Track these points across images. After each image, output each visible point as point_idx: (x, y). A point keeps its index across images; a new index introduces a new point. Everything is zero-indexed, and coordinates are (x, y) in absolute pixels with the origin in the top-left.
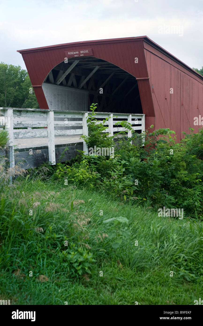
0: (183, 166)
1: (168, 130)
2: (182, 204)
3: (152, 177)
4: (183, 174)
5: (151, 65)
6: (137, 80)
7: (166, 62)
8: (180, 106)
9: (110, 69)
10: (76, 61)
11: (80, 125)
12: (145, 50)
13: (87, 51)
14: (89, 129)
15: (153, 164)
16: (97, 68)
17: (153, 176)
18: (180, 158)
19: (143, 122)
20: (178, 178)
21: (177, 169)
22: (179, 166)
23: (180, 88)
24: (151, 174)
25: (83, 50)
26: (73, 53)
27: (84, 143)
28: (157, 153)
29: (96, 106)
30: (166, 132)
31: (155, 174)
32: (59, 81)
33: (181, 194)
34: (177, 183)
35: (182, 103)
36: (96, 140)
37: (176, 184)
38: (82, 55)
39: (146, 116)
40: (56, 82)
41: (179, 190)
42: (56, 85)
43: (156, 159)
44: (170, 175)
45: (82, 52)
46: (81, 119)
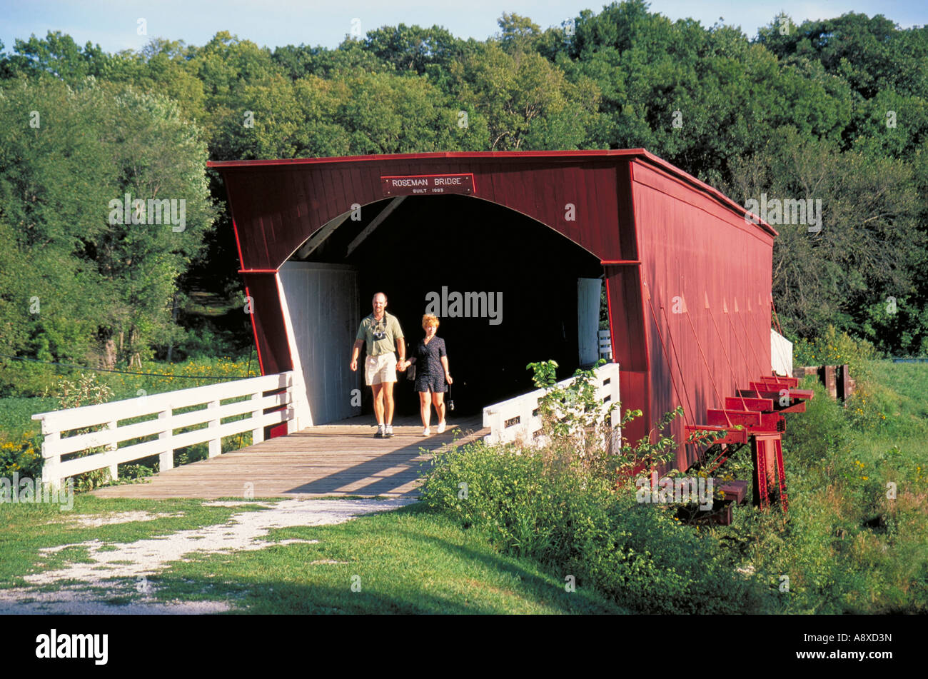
6: (603, 266)
12: (634, 185)
13: (456, 181)
25: (444, 178)
26: (410, 183)
38: (439, 190)
39: (621, 369)
45: (438, 182)
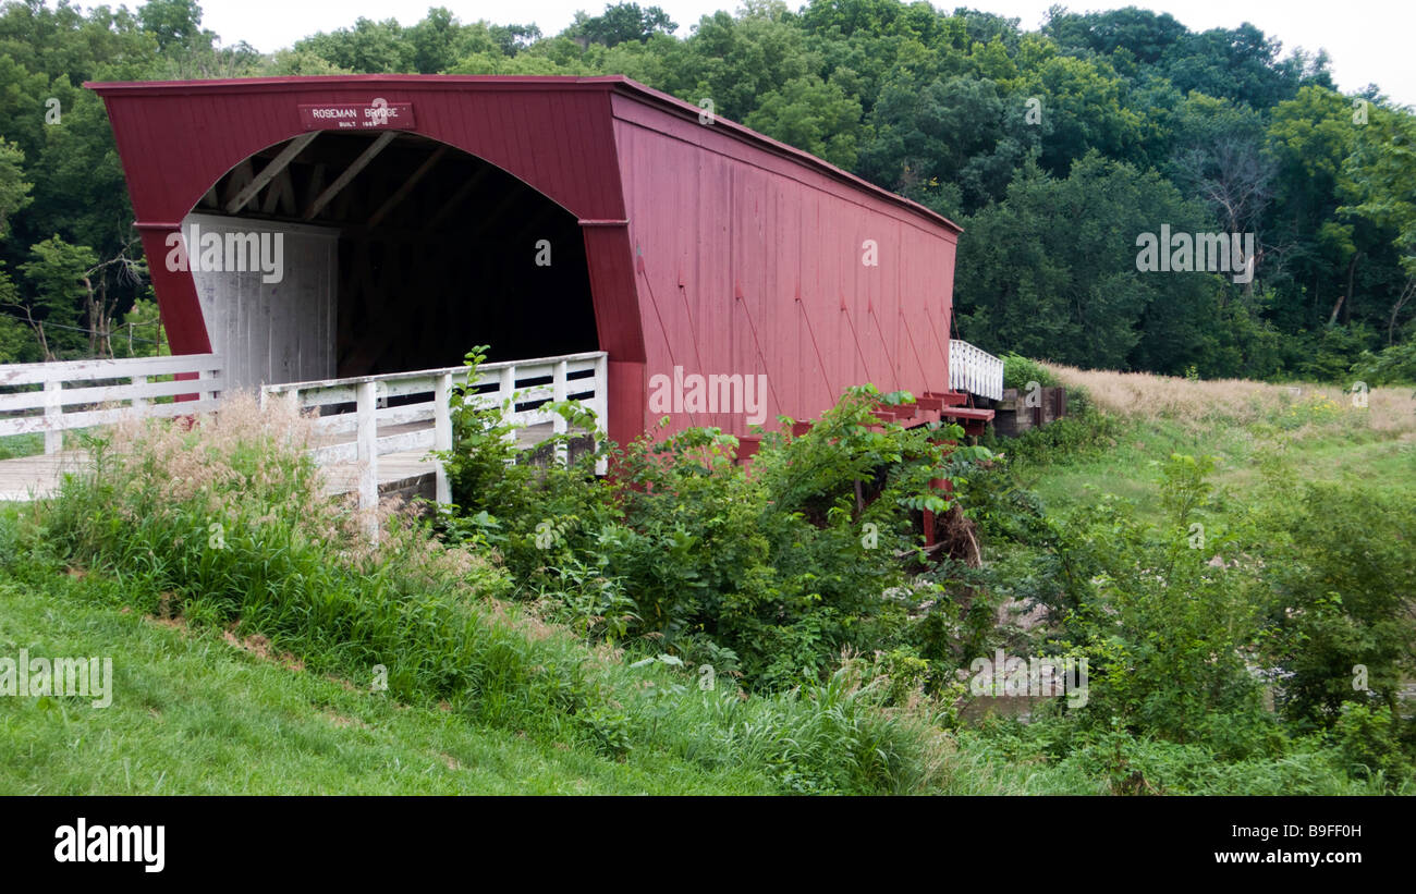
0: (759, 549)
1: (716, 432)
2: (758, 676)
3: (672, 587)
4: (762, 578)
5: (633, 175)
6: (582, 226)
7: (680, 144)
8: (731, 305)
11: (428, 417)
12: (615, 123)
13: (392, 112)
14: (455, 427)
15: (673, 543)
17: (675, 583)
18: (750, 523)
19: (600, 383)
20: (746, 592)
21: (740, 563)
22: (746, 550)
23: (731, 231)
24: (668, 575)
26: (335, 114)
27: (442, 476)
28: (682, 508)
29: (483, 353)
30: (709, 440)
31: (679, 575)
32: (238, 198)
33: (756, 644)
34: (743, 608)
35: (738, 291)
36: (480, 466)
37: (739, 609)
39: (610, 359)
40: (226, 203)
41: (748, 630)
42: (227, 214)
43: (680, 529)
44: (719, 581)
46: (429, 397)
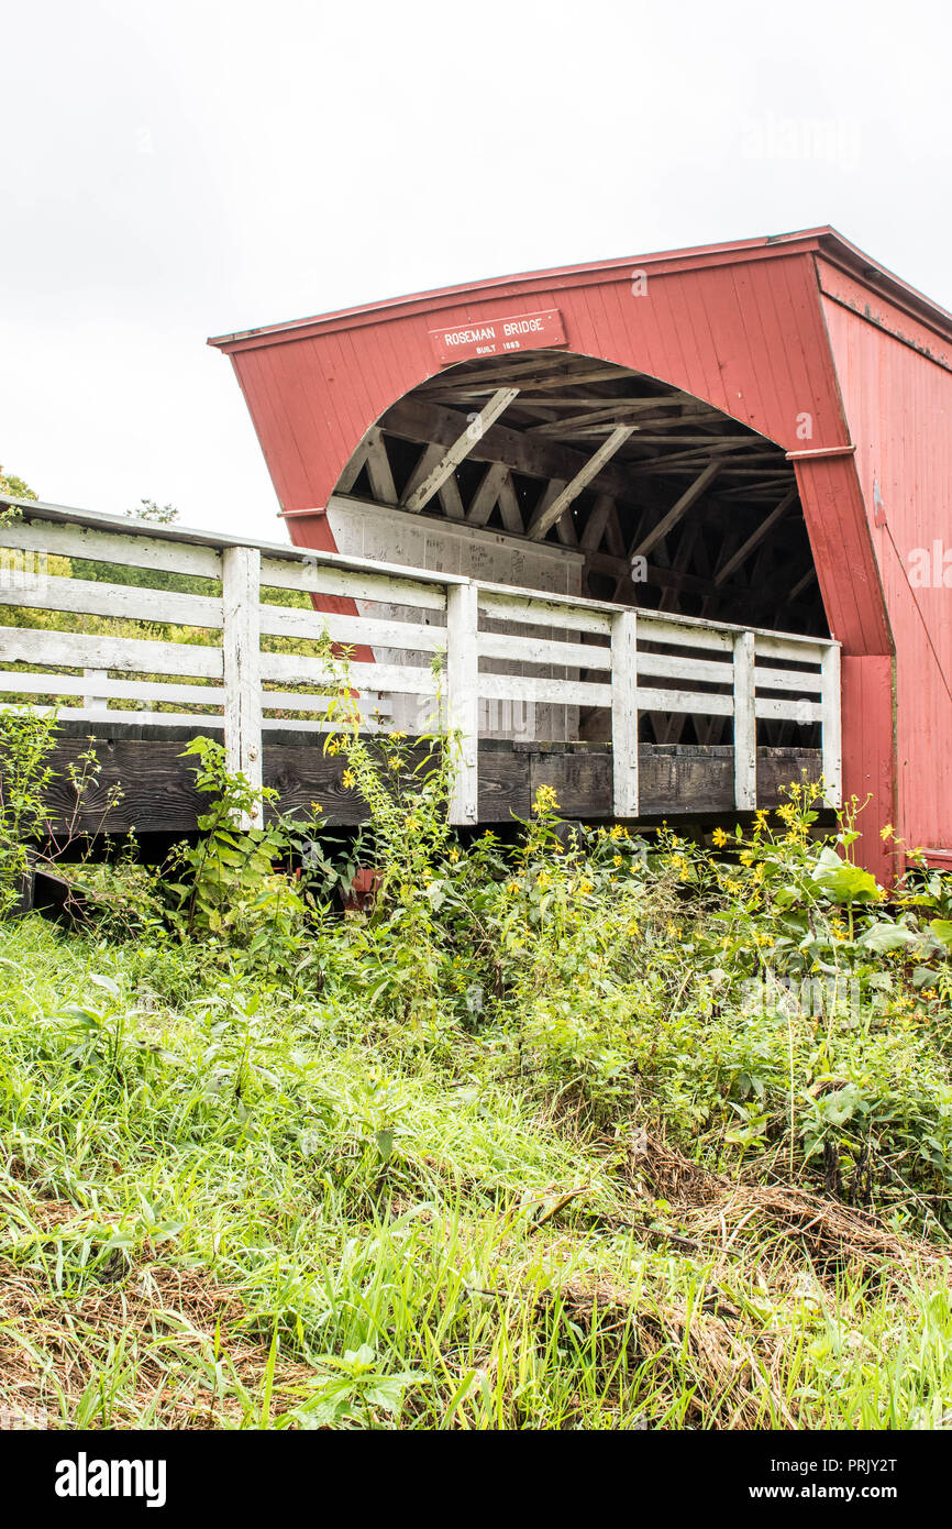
6: (791, 461)
9: (688, 440)
10: (502, 391)
13: (536, 326)
16: (621, 433)
19: (828, 681)
25: (517, 321)
26: (471, 337)
32: (419, 491)
38: (513, 345)
39: (843, 653)
40: (408, 498)
42: (407, 511)
45: (510, 329)
